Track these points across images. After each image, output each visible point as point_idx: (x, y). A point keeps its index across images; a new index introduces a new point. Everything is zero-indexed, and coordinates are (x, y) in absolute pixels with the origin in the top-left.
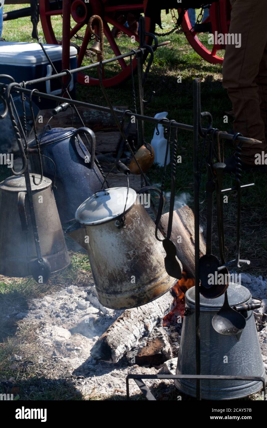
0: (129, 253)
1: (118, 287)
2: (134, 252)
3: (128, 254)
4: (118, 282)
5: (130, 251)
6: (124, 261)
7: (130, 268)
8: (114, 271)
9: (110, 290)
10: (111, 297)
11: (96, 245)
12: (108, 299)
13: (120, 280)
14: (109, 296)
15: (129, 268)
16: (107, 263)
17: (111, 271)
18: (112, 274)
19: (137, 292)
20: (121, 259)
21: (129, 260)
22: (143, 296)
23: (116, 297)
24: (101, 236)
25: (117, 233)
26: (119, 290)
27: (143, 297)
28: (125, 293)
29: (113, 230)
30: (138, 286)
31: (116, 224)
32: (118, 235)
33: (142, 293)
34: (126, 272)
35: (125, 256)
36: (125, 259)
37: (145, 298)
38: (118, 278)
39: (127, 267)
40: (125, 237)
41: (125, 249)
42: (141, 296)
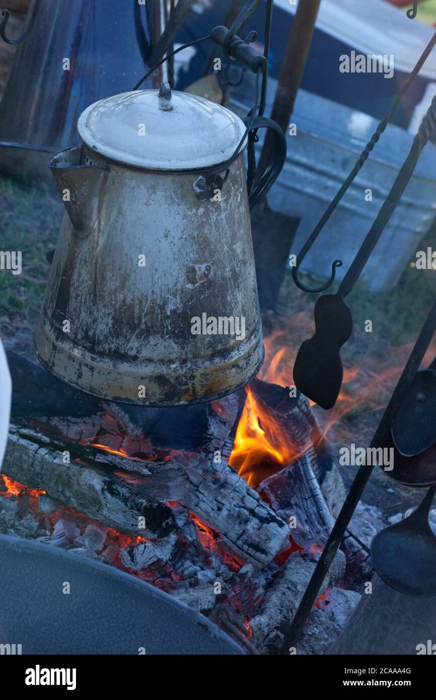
0: (196, 267)
1: (134, 343)
2: (208, 269)
3: (193, 270)
4: (137, 331)
5: (201, 263)
6: (176, 285)
7: (185, 304)
8: (141, 301)
9: (107, 347)
10: (101, 364)
11: (121, 221)
12: (87, 365)
13: (147, 326)
14: (93, 359)
15: (180, 306)
16: (129, 276)
17: (133, 300)
18: (131, 308)
19: (175, 370)
20: (172, 275)
21: (189, 286)
22: (186, 383)
23: (114, 366)
24: (147, 204)
25: (189, 210)
26: (133, 353)
27: (184, 388)
28: (144, 364)
29: (183, 197)
30: (184, 356)
31: (198, 185)
32: (189, 213)
33: (186, 377)
34: (169, 313)
35: (184, 271)
36: (182, 279)
37: (187, 390)
38: (143, 321)
39: (178, 300)
40: (202, 225)
41: (192, 256)
42: (180, 384)
